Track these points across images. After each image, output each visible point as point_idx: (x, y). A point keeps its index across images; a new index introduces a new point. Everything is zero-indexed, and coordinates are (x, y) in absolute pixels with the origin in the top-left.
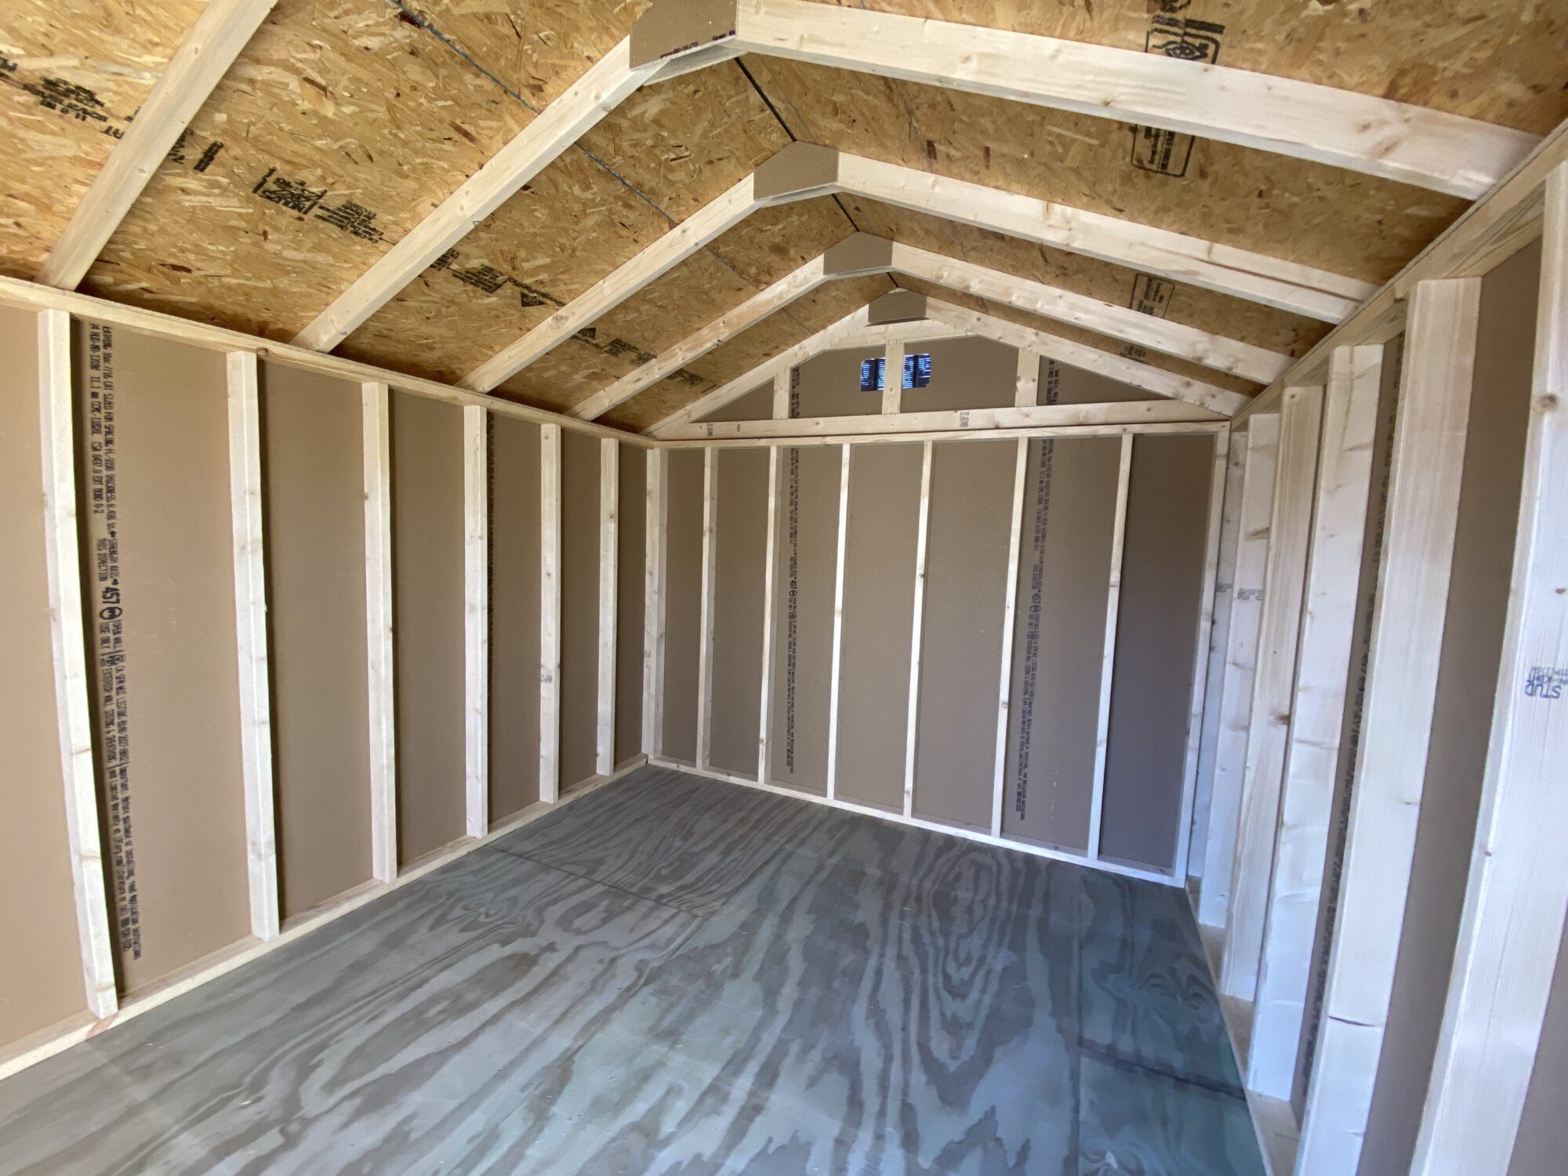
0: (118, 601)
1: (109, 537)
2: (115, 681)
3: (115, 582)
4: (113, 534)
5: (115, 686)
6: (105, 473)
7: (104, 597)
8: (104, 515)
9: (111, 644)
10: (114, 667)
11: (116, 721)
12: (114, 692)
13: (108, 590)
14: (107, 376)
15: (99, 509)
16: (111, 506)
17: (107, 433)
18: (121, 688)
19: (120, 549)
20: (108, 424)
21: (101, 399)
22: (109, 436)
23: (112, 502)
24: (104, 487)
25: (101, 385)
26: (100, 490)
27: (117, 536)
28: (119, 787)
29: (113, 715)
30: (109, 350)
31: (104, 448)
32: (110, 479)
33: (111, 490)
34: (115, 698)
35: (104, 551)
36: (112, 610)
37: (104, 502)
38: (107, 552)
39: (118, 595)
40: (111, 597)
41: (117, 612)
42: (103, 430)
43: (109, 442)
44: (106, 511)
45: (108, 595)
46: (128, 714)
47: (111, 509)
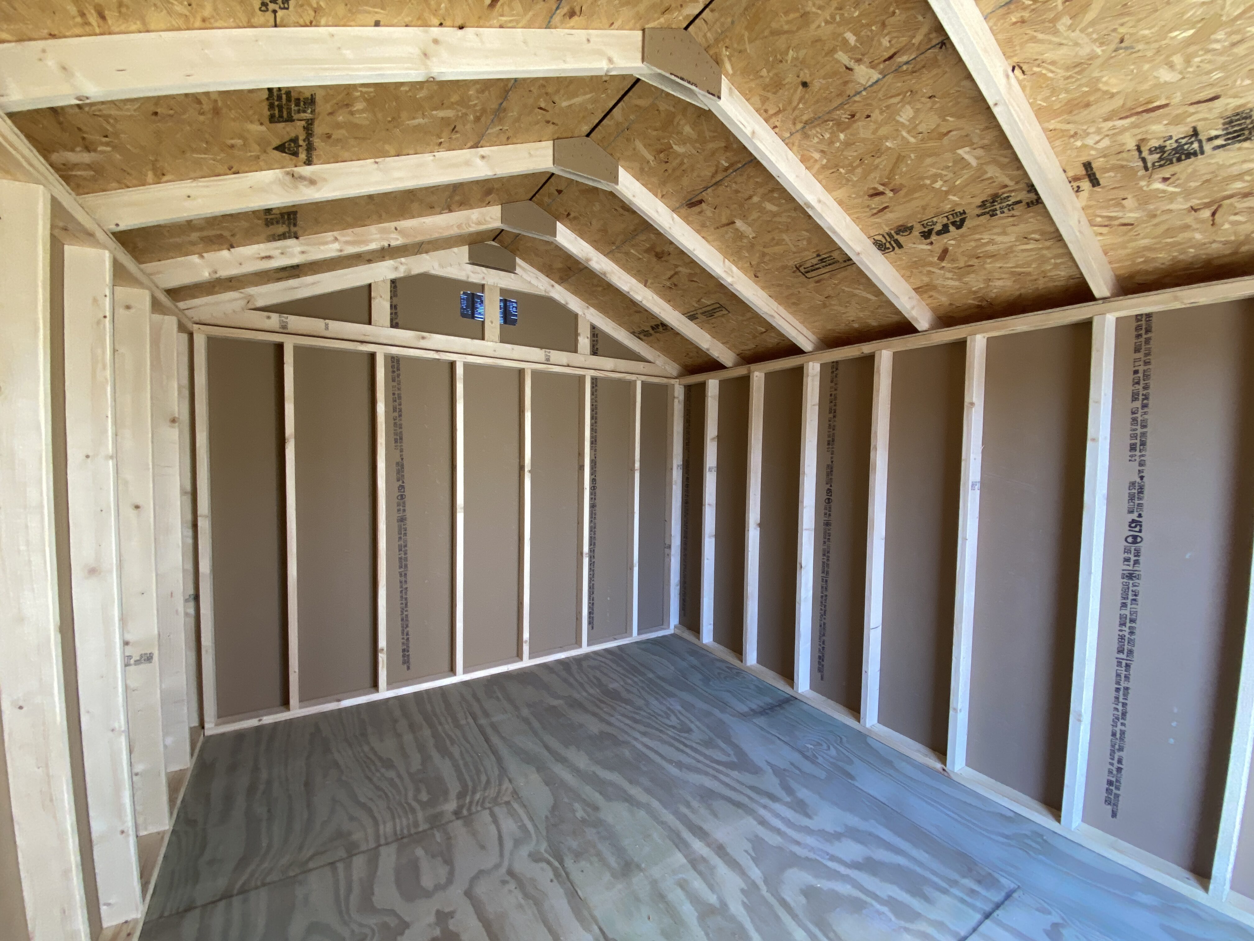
0: (1140, 531)
1: (1138, 480)
2: (1130, 593)
3: (1140, 516)
4: (1142, 478)
5: (1130, 597)
6: (1139, 431)
7: (1130, 526)
8: (1137, 463)
9: (1132, 563)
10: (1131, 582)
11: (1128, 625)
12: (1129, 602)
13: (1133, 521)
14: (1147, 355)
15: (1133, 459)
16: (1143, 456)
17: (1143, 399)
18: (1135, 600)
19: (1146, 491)
20: (1145, 392)
21: (1140, 375)
22: (1145, 401)
23: (1143, 453)
24: (1138, 441)
25: (1142, 363)
26: (1135, 444)
27: (1145, 479)
28: (1123, 676)
29: (1126, 618)
30: (1149, 335)
31: (1140, 410)
32: (1144, 434)
33: (1143, 444)
34: (1129, 606)
35: (1133, 491)
36: (1135, 537)
37: (1137, 453)
38: (1136, 491)
39: (1141, 526)
40: (1136, 527)
41: (1139, 540)
42: (1141, 397)
43: (1144, 406)
44: (1138, 460)
45: (1133, 525)
46: (1138, 622)
47: (1142, 458)
